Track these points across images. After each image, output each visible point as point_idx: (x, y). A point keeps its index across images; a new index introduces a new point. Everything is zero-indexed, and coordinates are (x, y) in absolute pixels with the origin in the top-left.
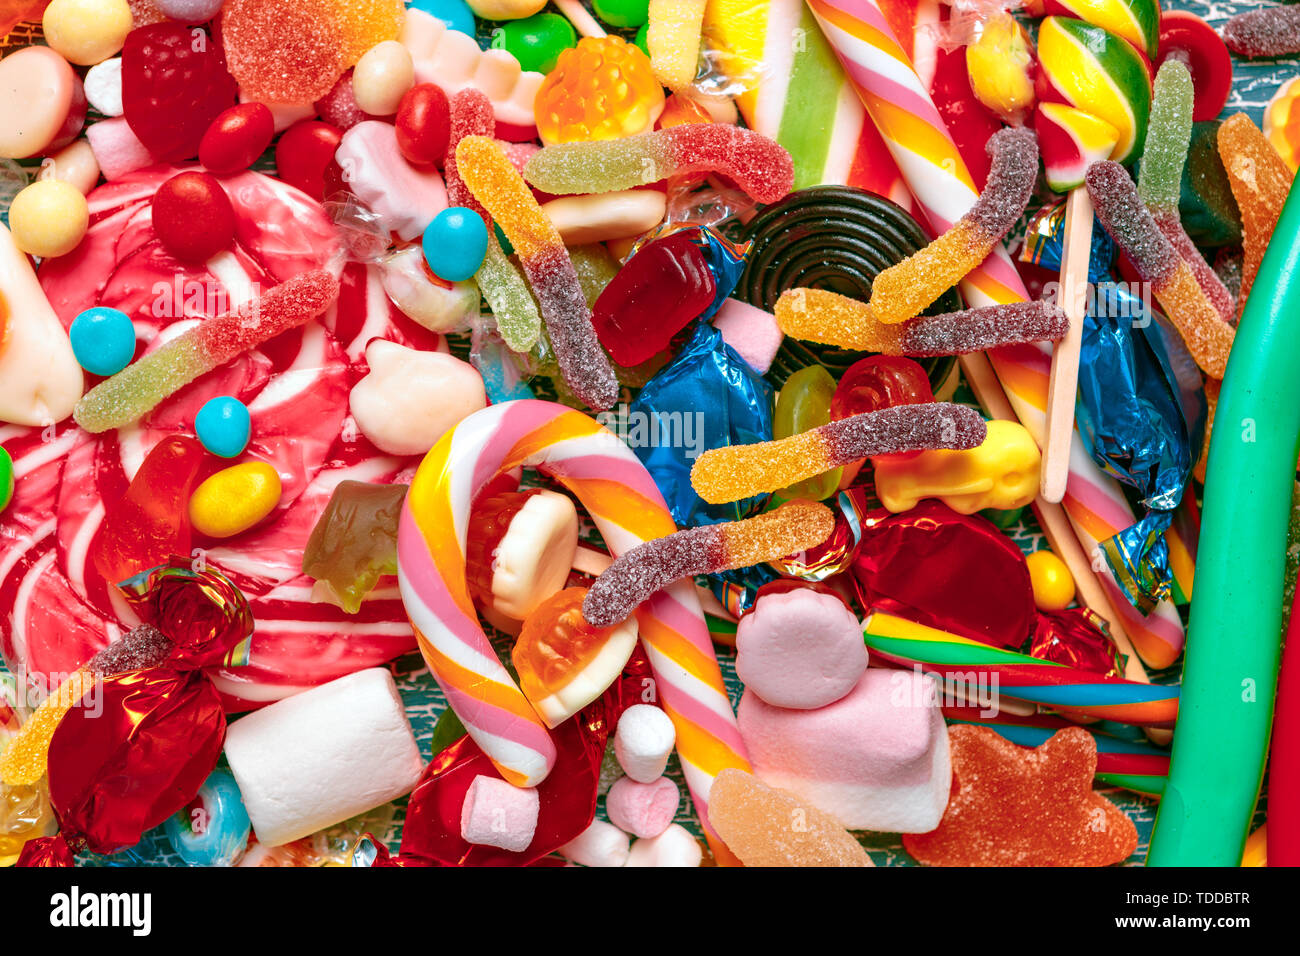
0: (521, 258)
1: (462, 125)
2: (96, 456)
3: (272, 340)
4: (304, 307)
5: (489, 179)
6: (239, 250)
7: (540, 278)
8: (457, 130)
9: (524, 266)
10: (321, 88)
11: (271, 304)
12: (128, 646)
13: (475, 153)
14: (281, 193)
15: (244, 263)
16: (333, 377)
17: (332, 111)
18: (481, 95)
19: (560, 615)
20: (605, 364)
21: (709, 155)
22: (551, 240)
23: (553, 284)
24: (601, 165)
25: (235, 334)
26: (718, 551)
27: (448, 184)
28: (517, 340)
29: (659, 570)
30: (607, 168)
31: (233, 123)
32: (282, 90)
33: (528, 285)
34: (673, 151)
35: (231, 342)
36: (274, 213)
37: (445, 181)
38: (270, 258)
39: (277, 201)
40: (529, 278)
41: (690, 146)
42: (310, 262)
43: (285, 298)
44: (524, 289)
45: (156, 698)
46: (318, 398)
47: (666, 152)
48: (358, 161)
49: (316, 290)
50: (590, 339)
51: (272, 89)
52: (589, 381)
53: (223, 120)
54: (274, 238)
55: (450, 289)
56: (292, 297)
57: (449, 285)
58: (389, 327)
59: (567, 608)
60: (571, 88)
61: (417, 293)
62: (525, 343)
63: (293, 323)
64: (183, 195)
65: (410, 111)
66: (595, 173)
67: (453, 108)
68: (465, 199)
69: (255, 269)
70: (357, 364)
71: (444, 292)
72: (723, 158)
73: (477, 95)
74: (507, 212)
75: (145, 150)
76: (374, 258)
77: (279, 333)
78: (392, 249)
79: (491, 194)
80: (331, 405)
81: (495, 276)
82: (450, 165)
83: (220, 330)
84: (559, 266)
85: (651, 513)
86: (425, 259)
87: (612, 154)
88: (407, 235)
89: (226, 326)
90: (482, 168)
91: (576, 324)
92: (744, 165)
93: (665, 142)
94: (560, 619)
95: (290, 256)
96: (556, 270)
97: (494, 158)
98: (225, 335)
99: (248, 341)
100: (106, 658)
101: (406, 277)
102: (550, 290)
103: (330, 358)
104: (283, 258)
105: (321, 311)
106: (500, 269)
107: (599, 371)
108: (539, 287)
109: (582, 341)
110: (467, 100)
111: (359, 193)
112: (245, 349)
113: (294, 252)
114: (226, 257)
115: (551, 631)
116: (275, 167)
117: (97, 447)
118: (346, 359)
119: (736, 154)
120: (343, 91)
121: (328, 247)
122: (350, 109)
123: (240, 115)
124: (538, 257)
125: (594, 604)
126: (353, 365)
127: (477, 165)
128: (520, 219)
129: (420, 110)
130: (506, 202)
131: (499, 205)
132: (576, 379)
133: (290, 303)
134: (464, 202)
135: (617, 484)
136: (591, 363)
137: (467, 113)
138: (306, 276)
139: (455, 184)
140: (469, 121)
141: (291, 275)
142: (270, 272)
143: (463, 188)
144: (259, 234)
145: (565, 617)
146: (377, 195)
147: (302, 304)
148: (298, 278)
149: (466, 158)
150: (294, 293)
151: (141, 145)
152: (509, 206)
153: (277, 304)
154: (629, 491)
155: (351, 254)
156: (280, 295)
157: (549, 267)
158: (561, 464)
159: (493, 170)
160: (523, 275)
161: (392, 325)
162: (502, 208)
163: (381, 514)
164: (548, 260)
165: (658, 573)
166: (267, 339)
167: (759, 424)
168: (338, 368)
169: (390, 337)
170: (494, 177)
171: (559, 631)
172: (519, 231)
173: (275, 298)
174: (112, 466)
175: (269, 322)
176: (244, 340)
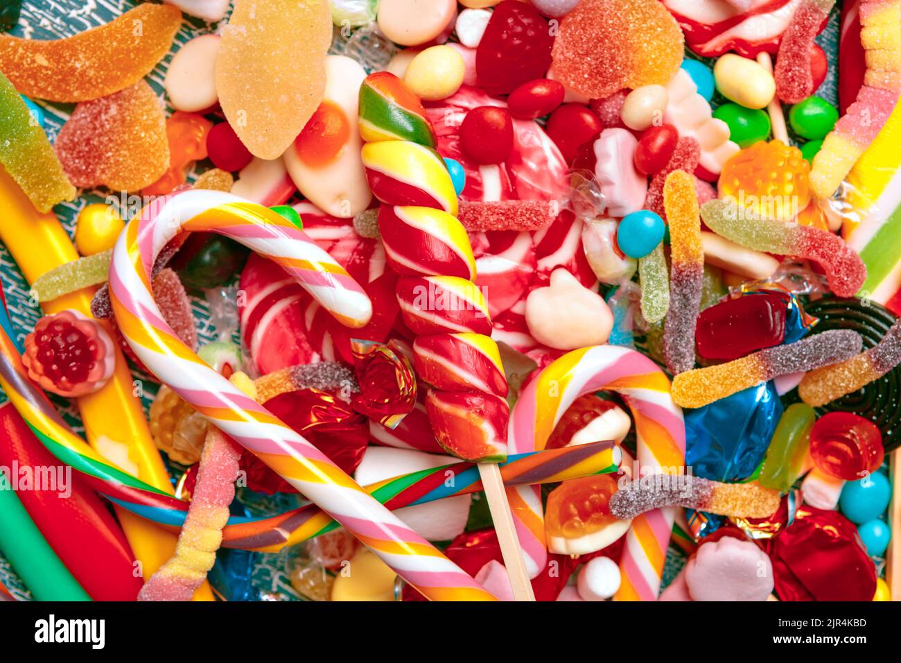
0: (674, 261)
1: (679, 160)
2: (355, 250)
3: (498, 232)
4: (528, 222)
5: (680, 205)
6: (503, 165)
7: (679, 280)
8: (674, 161)
9: (673, 266)
10: (603, 93)
11: (509, 210)
12: (320, 374)
13: (680, 185)
14: (546, 145)
15: (502, 177)
16: (522, 273)
17: (601, 107)
18: (698, 145)
19: (592, 494)
20: (692, 351)
21: (823, 256)
22: (698, 260)
23: (686, 288)
24: (754, 232)
25: (477, 218)
26: (706, 500)
27: (650, 190)
28: (650, 314)
29: (667, 496)
30: (757, 236)
31: (540, 90)
32: (580, 83)
33: (670, 279)
34: (802, 244)
35: (472, 221)
36: (536, 156)
37: (649, 187)
38: (519, 182)
39: (541, 149)
40: (672, 275)
41: (814, 246)
42: (544, 197)
43: (520, 210)
44: (667, 280)
45: (333, 417)
46: (507, 282)
47: (798, 242)
48: (607, 156)
49: (541, 214)
50: (691, 333)
51: (574, 80)
52: (679, 358)
53: (535, 85)
54: (529, 171)
55: (623, 259)
56: (525, 212)
57: (623, 255)
58: (571, 261)
59: (598, 492)
60: (756, 170)
61: (602, 254)
62: (654, 318)
63: (516, 228)
64: (489, 121)
65: (653, 139)
66: (748, 235)
67: (678, 146)
68: (657, 206)
69: (507, 184)
70: (540, 272)
71: (618, 259)
72: (830, 261)
73: (696, 144)
74: (680, 229)
75: (476, 76)
76: (585, 216)
77: (504, 230)
78: (599, 217)
79: (677, 214)
80: (512, 289)
81: (653, 264)
82: (658, 180)
83: (469, 211)
84: (695, 278)
85: (675, 455)
86: (616, 233)
87: (764, 229)
88: (612, 213)
89: (474, 210)
90: (681, 196)
91: (688, 319)
92: (839, 270)
93: (800, 235)
94: (591, 497)
95: (533, 187)
96: (692, 280)
97: (690, 194)
98: (471, 215)
99: (483, 226)
100: (303, 374)
101: (600, 240)
102: (682, 290)
103: (526, 261)
104: (528, 186)
105: (536, 228)
106: (657, 261)
107: (688, 354)
108: (676, 285)
109: (687, 331)
110: (689, 146)
111: (598, 176)
112: (478, 230)
113: (537, 186)
114: (493, 167)
115: (582, 501)
116: (546, 120)
117: (359, 245)
118: (535, 266)
119: (838, 262)
120: (614, 100)
121: (560, 194)
122: (613, 112)
123: (547, 88)
124: (685, 266)
125: (620, 503)
126: (538, 271)
127: (678, 193)
128: (686, 237)
129: (660, 140)
130: (683, 224)
131: (678, 223)
132: (672, 352)
133: (521, 215)
134: (656, 207)
135: (664, 429)
136: (685, 347)
137: (685, 154)
138: (538, 203)
139: (655, 193)
140: (684, 159)
141: (527, 198)
142: (515, 191)
143: (660, 199)
144: (520, 163)
145: (594, 496)
146: (609, 183)
147: (528, 219)
148: (531, 202)
149: (673, 185)
150: (527, 210)
151: (475, 71)
152: (683, 227)
153: (513, 212)
154: (669, 436)
155: (571, 204)
156: (517, 207)
157: (688, 276)
158: (638, 402)
159: (686, 201)
160: (669, 272)
161: (574, 259)
162: (679, 225)
163: (514, 375)
164: (690, 272)
165: (665, 499)
166: (495, 230)
167: (766, 433)
168: (528, 269)
169: (568, 267)
170: (684, 205)
171: (587, 503)
172: (681, 244)
173: (514, 207)
174: (363, 262)
175: (502, 220)
176: (481, 225)
